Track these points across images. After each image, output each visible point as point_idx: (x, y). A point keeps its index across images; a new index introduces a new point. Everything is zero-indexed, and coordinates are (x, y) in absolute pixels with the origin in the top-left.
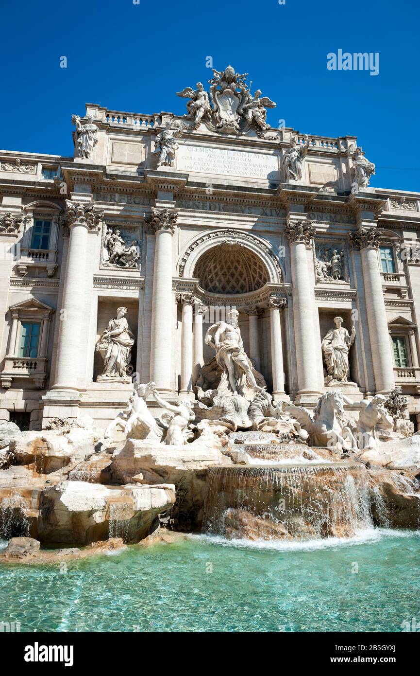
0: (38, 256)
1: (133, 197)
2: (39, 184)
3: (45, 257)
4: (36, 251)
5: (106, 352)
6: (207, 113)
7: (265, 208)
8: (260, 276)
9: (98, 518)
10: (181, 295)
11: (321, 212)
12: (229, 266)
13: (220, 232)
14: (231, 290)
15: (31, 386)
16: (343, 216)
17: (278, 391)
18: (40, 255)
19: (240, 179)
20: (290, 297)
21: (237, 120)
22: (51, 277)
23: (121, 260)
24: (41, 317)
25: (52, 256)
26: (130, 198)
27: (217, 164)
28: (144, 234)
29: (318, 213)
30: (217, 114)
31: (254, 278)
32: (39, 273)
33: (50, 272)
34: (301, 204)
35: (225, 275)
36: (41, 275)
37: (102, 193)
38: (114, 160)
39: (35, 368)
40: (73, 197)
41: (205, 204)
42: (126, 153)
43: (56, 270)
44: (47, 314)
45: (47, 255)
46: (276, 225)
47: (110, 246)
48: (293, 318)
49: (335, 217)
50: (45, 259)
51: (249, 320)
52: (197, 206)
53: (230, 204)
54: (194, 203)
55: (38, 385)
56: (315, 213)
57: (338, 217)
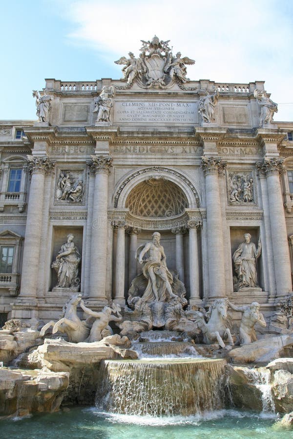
0: (12, 197)
1: (79, 147)
2: (12, 143)
3: (17, 197)
4: (11, 193)
5: (59, 268)
6: (138, 75)
7: (185, 147)
8: (183, 202)
9: (9, 395)
10: (115, 222)
11: (233, 146)
12: (159, 195)
13: (147, 169)
14: (161, 214)
15: (7, 294)
16: (252, 148)
17: (194, 297)
18: (14, 197)
19: (164, 125)
20: (205, 220)
21: (162, 78)
22: (21, 212)
23: (70, 196)
24: (14, 243)
25: (22, 197)
26: (76, 148)
27: (146, 114)
28: (88, 175)
29: (230, 148)
30: (146, 74)
31: (179, 204)
32: (13, 210)
33: (21, 209)
34: (214, 142)
35: (156, 202)
36: (14, 211)
37: (56, 147)
38: (66, 119)
39: (10, 281)
40: (33, 153)
41: (136, 148)
42: (75, 113)
43: (25, 206)
44: (18, 241)
45: (19, 196)
46: (193, 160)
47: (62, 186)
48: (207, 236)
49: (245, 150)
50: (17, 199)
51: (175, 238)
52: (129, 150)
53: (155, 145)
54: (127, 148)
55: (12, 293)
56: (228, 148)
57: (248, 149)
